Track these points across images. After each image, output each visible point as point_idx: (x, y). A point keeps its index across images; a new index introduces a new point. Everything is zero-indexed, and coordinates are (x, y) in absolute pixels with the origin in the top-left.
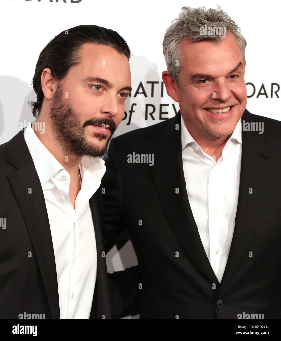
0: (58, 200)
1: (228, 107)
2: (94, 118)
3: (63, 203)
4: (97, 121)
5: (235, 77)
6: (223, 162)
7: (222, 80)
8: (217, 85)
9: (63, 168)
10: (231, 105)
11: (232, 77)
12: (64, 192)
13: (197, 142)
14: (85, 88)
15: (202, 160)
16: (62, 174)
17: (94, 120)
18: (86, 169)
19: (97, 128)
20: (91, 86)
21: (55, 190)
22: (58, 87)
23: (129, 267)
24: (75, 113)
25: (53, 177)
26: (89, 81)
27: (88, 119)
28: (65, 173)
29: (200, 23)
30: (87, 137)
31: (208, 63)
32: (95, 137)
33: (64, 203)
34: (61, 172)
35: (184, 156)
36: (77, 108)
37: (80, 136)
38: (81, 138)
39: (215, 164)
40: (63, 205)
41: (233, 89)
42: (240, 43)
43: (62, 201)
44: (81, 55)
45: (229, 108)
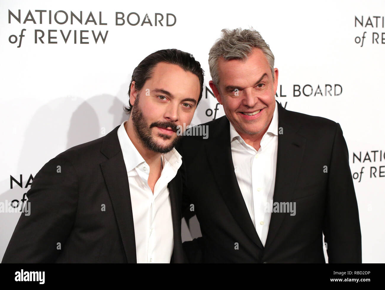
0: (139, 186)
1: (257, 110)
2: (158, 122)
3: (143, 188)
4: (160, 123)
5: (262, 85)
6: (262, 151)
7: (249, 90)
8: (245, 94)
9: (144, 161)
10: (260, 109)
11: (260, 85)
12: (144, 179)
13: (241, 136)
14: (153, 98)
15: (247, 150)
16: (143, 165)
17: (158, 123)
18: (167, 161)
19: (161, 130)
20: (157, 96)
21: (137, 177)
22: (138, 96)
23: (197, 238)
24: (144, 117)
25: (137, 167)
26: (155, 92)
27: (153, 122)
28: (146, 165)
29: (232, 44)
30: (153, 136)
31: (237, 77)
32: (160, 137)
33: (145, 188)
34: (143, 164)
35: (232, 148)
36: (146, 113)
37: (148, 136)
38: (149, 137)
39: (257, 153)
40: (144, 189)
41: (259, 96)
42: (269, 58)
43: (143, 186)
44: (153, 71)
45: (259, 111)
